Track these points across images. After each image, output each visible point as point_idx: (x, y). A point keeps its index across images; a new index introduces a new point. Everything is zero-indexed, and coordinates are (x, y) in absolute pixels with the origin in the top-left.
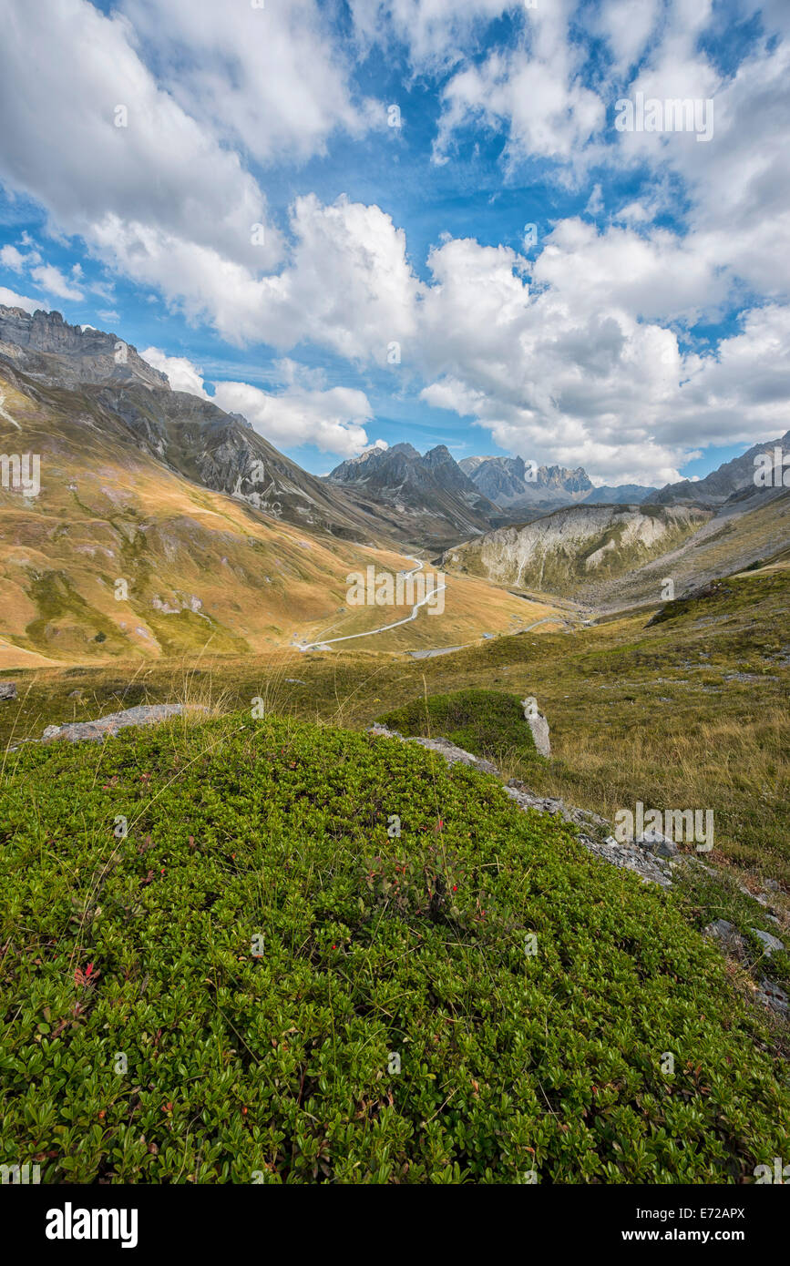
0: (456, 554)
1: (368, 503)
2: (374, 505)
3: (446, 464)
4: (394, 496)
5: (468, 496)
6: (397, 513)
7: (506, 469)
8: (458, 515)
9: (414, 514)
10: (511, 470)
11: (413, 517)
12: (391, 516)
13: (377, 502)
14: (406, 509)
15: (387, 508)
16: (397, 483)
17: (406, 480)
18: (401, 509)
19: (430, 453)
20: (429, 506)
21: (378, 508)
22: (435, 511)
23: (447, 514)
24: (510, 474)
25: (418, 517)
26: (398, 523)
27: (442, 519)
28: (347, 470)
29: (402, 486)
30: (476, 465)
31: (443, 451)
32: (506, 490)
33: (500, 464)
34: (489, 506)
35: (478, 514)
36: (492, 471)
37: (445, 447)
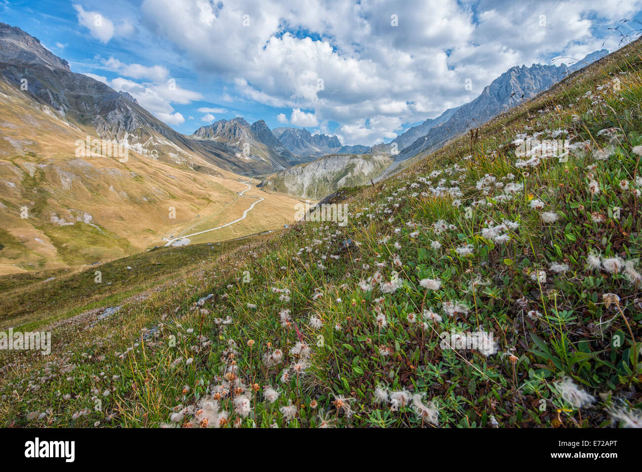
0: (270, 181)
1: (218, 152)
2: (222, 153)
3: (265, 130)
4: (234, 147)
5: (278, 149)
6: (236, 158)
7: (298, 134)
8: (272, 159)
9: (247, 158)
10: (300, 135)
11: (246, 160)
12: (233, 159)
13: (223, 151)
14: (242, 155)
15: (230, 155)
17: (241, 139)
18: (239, 155)
19: (255, 124)
21: (224, 155)
24: (300, 137)
25: (249, 160)
26: (237, 164)
28: (204, 132)
29: (239, 142)
30: (281, 132)
31: (262, 123)
32: (298, 146)
33: (294, 132)
34: (289, 155)
35: (283, 159)
36: (290, 136)
37: (263, 121)
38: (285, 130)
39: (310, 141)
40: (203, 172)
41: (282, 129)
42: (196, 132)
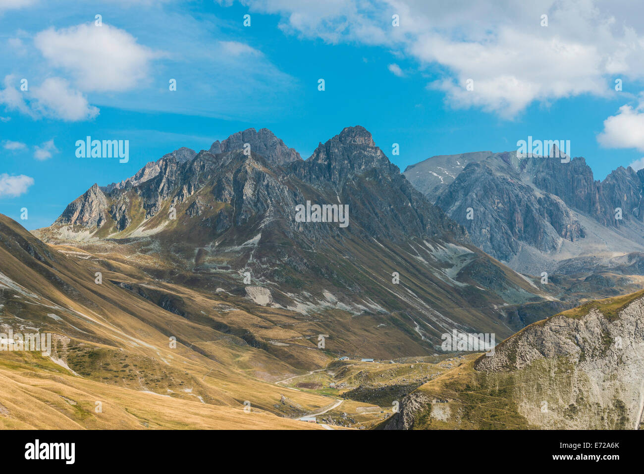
0: (442, 399)
1: (169, 288)
2: (184, 292)
3: (374, 173)
4: (240, 264)
5: (439, 252)
6: (251, 308)
7: (527, 180)
8: (420, 305)
9: (301, 308)
10: (542, 184)
11: (299, 317)
12: (236, 315)
13: (192, 283)
14: (276, 297)
15: (223, 298)
16: (247, 231)
17: (267, 221)
18: (261, 297)
19: (326, 148)
20: (338, 287)
21: (198, 299)
22: (353, 298)
23: (390, 303)
24: (539, 193)
25: (312, 316)
26: (258, 334)
27: (377, 317)
28: (105, 206)
29: (258, 237)
30: (443, 176)
31: (359, 140)
32: (533, 233)
33: (509, 169)
34: (499, 278)
35: (472, 297)
36: (491, 188)
37: (362, 131)
38: (460, 165)
39: (587, 206)
40: (115, 378)
41: (449, 161)
42: (68, 214)
